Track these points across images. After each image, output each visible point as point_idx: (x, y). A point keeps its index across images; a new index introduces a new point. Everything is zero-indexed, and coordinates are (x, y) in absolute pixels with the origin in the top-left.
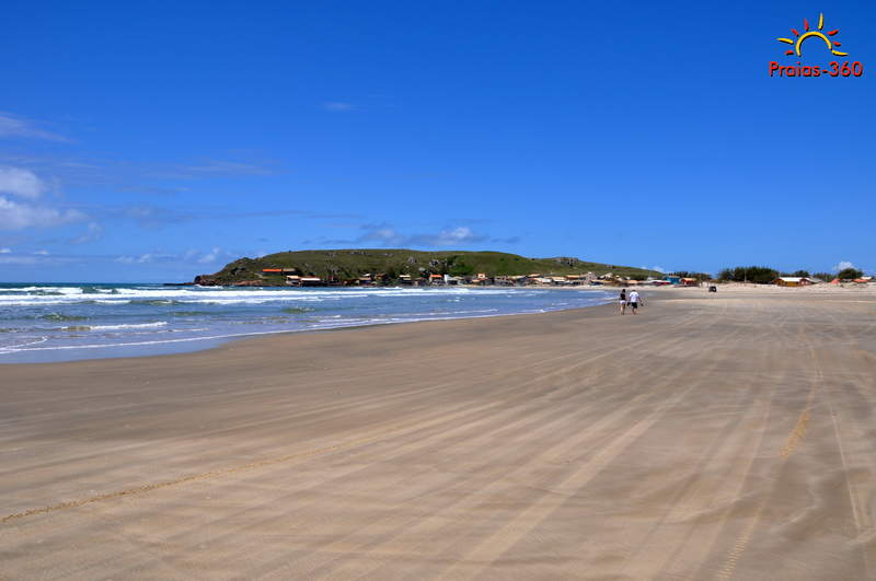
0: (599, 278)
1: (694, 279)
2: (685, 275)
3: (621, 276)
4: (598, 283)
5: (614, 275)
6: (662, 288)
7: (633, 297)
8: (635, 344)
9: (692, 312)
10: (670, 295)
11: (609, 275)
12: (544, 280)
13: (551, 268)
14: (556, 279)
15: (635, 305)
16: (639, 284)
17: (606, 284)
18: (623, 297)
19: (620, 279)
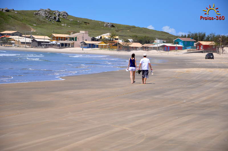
0: (93, 39)
1: (212, 43)
2: (202, 38)
3: (121, 37)
4: (92, 46)
5: (112, 36)
6: (172, 54)
7: (144, 63)
8: (134, 124)
9: (208, 85)
10: (182, 63)
11: (106, 36)
12: (23, 40)
13: (31, 23)
14: (39, 38)
15: (145, 73)
16: (143, 48)
17: (102, 47)
18: (132, 63)
19: (120, 41)
